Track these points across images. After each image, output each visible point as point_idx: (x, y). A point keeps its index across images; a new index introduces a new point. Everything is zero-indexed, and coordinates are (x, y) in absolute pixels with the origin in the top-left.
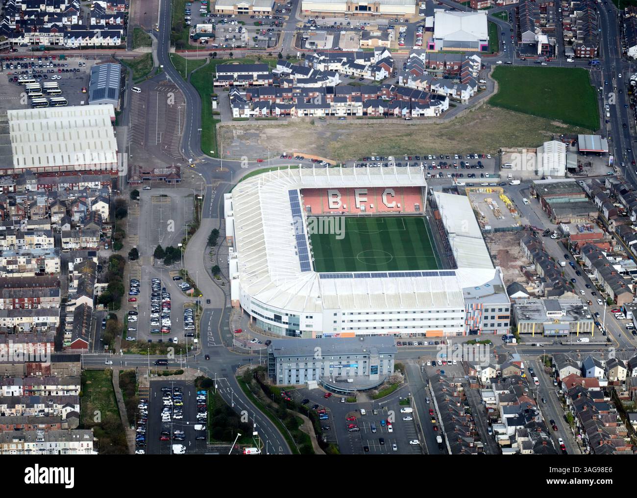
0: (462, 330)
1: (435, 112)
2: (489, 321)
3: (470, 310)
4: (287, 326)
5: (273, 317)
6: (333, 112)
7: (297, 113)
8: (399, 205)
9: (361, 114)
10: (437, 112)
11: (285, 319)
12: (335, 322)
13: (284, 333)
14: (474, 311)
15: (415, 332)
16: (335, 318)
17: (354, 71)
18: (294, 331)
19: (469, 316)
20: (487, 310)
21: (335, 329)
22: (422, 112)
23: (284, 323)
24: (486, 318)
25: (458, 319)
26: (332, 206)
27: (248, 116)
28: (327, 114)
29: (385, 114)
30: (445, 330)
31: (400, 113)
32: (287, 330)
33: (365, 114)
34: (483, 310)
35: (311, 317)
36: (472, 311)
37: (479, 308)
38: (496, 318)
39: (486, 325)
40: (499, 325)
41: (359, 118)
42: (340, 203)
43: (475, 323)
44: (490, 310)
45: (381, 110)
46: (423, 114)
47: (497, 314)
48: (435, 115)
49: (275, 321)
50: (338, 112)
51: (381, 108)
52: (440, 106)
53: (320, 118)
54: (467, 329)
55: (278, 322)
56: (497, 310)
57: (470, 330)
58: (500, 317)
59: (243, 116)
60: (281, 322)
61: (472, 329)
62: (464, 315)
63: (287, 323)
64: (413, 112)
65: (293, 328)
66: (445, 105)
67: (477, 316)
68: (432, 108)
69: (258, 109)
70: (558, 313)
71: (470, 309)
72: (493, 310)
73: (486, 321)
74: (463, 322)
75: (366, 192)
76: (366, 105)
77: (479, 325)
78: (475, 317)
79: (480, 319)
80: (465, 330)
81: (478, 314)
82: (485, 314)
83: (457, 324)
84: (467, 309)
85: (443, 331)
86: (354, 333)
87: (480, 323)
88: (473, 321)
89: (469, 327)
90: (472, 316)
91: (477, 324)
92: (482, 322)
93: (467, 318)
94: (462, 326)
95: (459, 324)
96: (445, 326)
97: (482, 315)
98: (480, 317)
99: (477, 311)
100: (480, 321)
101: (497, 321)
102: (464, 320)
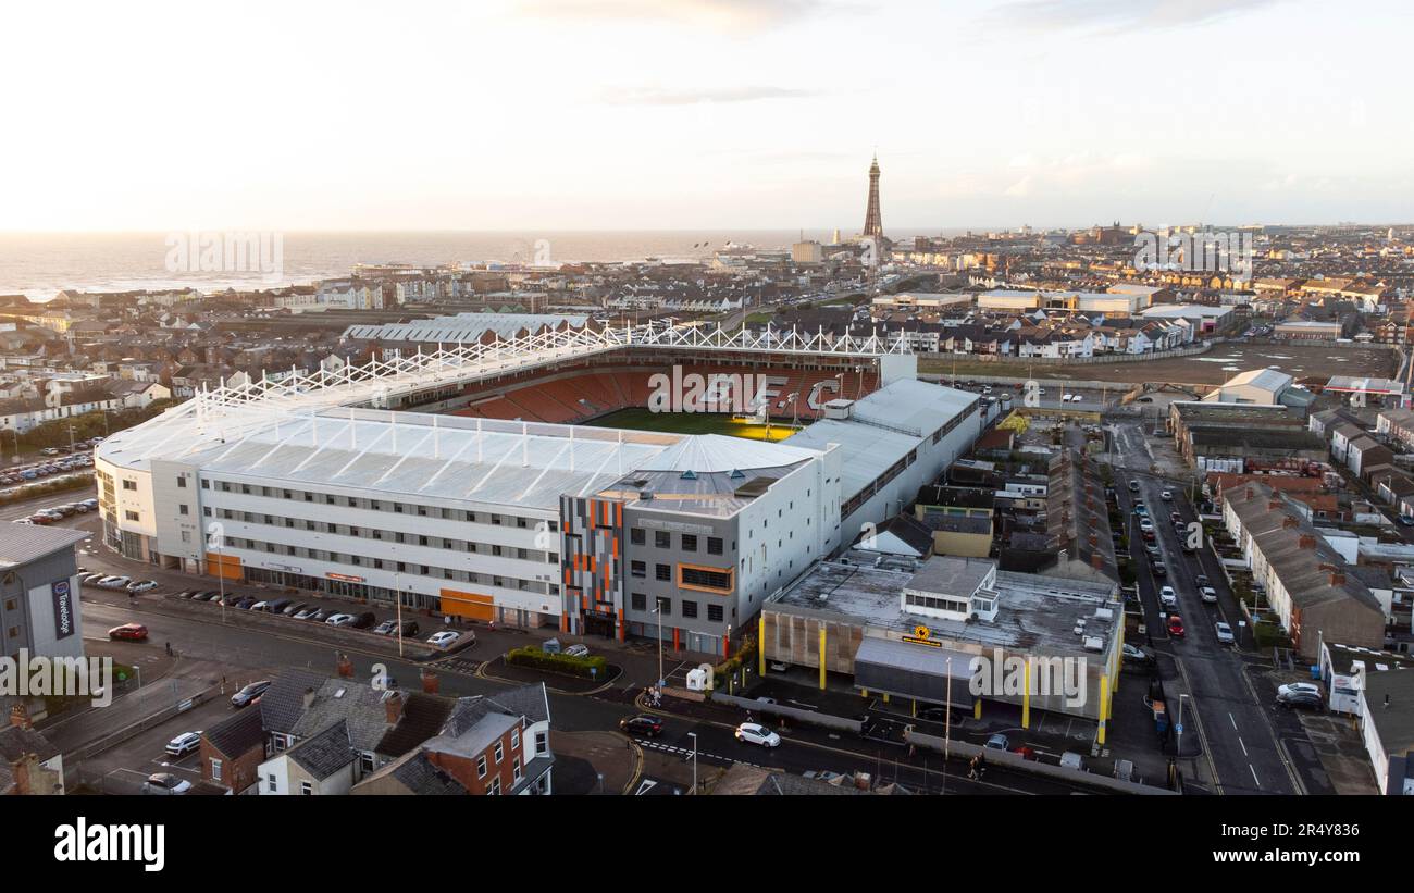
0: (555, 606)
1: (1060, 352)
2: (652, 587)
3: (578, 525)
9: (936, 350)
10: (1064, 352)
14: (593, 534)
19: (576, 552)
20: (638, 536)
22: (1038, 352)
24: (639, 567)
25: (538, 556)
29: (975, 351)
30: (499, 598)
31: (999, 350)
33: (942, 350)
34: (626, 535)
36: (583, 532)
37: (610, 524)
38: (677, 574)
39: (639, 601)
40: (690, 609)
41: (932, 354)
43: (599, 584)
44: (651, 539)
45: (968, 345)
46: (1040, 355)
47: (678, 559)
48: (1060, 356)
51: (968, 341)
52: (1072, 344)
54: (571, 607)
56: (676, 542)
57: (583, 611)
58: (690, 576)
61: (588, 605)
64: (1022, 350)
66: (1083, 348)
67: (604, 557)
68: (1056, 345)
70: (953, 606)
71: (578, 521)
72: (663, 539)
73: (636, 585)
74: (555, 574)
76: (944, 338)
77: (612, 596)
78: (598, 559)
79: (615, 572)
80: (565, 610)
81: (608, 550)
82: (634, 552)
83: (538, 577)
84: (567, 519)
85: (490, 599)
86: (238, 559)
87: (616, 589)
88: (590, 574)
89: (577, 598)
90: (585, 552)
91: (607, 593)
92: (621, 585)
93: (568, 557)
94: (553, 589)
95: (543, 580)
96: (498, 582)
97: (621, 553)
98: (616, 562)
99: (602, 533)
100: (616, 581)
101: (679, 589)
102: (559, 567)
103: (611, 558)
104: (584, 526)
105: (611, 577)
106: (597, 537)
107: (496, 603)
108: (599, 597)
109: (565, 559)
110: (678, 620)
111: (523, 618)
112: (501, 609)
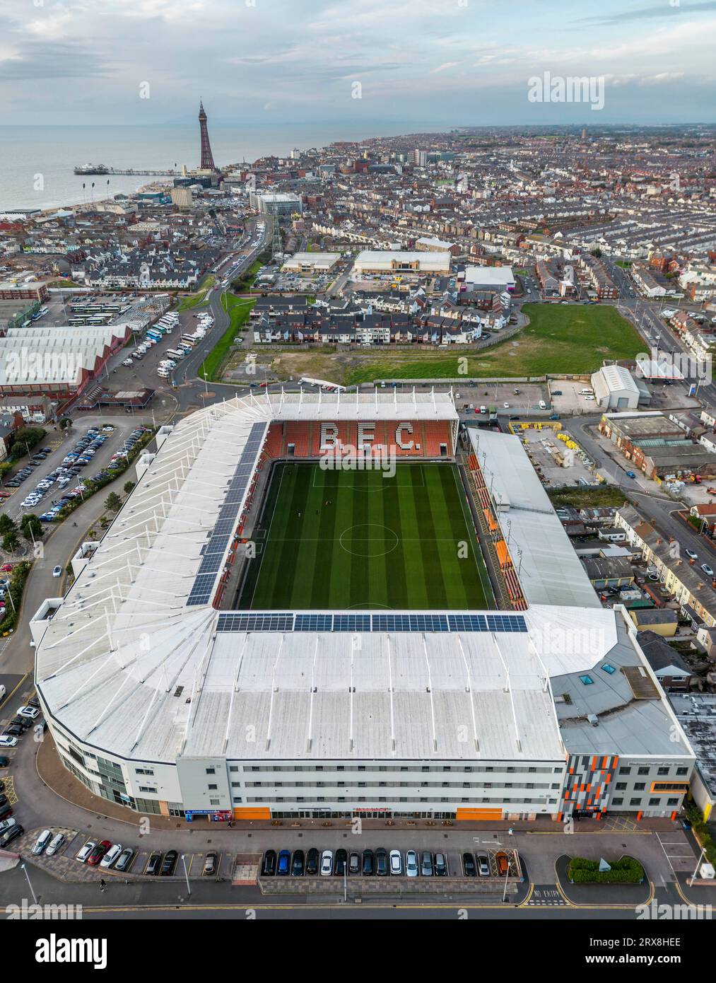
0: (553, 810)
1: (467, 338)
2: (629, 794)
3: (581, 769)
4: (98, 779)
6: (359, 338)
7: (320, 338)
8: (418, 446)
9: (388, 341)
12: (213, 787)
14: (592, 773)
15: (427, 810)
16: (212, 779)
17: (388, 306)
19: (576, 782)
20: (625, 771)
22: (453, 339)
24: (621, 786)
25: (543, 786)
27: (270, 341)
28: (353, 341)
29: (414, 340)
30: (506, 808)
31: (430, 339)
32: (101, 786)
33: (393, 340)
34: (617, 771)
35: (150, 773)
36: (585, 774)
37: (607, 766)
38: (649, 786)
39: (616, 801)
40: (654, 801)
41: (386, 344)
43: (591, 797)
44: (634, 771)
45: (409, 336)
46: (454, 341)
47: (652, 778)
48: (467, 340)
50: (364, 338)
51: (409, 334)
52: (473, 332)
53: (345, 344)
54: (566, 808)
56: (654, 771)
57: (575, 810)
58: (659, 786)
59: (264, 341)
61: (579, 808)
62: (561, 779)
63: (96, 774)
64: (444, 339)
66: (477, 332)
67: (598, 784)
68: (464, 334)
69: (279, 333)
71: (581, 767)
72: (644, 771)
73: (618, 794)
74: (557, 794)
75: (373, 426)
76: (393, 332)
77: (599, 802)
78: (593, 785)
79: (605, 789)
80: (561, 811)
81: (602, 779)
82: (620, 778)
83: (541, 796)
84: (572, 766)
85: (501, 810)
86: (268, 808)
87: (604, 798)
88: (585, 793)
89: (572, 805)
90: (583, 782)
91: (596, 800)
92: (607, 796)
93: (569, 785)
94: (552, 801)
95: (545, 797)
96: (506, 800)
97: (611, 780)
98: (606, 786)
99: (599, 772)
100: (605, 794)
101: (649, 793)
102: (561, 790)
103: (603, 784)
104: (585, 769)
105: (601, 793)
106: (594, 774)
107: (504, 811)
108: (589, 803)
109: (566, 786)
110: (644, 807)
111: (524, 817)
112: (507, 814)
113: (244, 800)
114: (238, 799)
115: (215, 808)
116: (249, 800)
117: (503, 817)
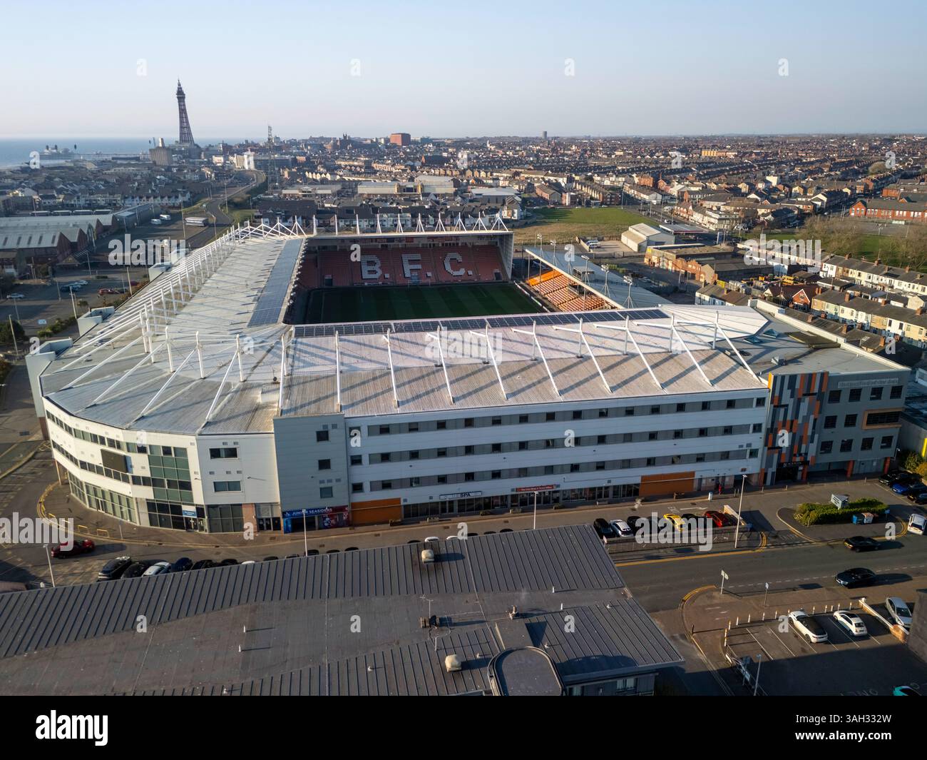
0: (755, 467)
2: (840, 433)
3: (787, 397)
4: (147, 493)
5: (98, 461)
11: (140, 465)
12: (324, 464)
13: (142, 519)
14: (799, 402)
15: (604, 483)
16: (324, 450)
18: (177, 509)
19: (781, 419)
20: (835, 396)
21: (326, 492)
23: (136, 481)
24: (831, 422)
25: (743, 429)
26: (366, 275)
30: (700, 470)
32: (151, 505)
34: (827, 397)
35: (232, 453)
37: (816, 390)
38: (862, 420)
39: (826, 447)
40: (868, 444)
42: (380, 273)
43: (798, 440)
44: (845, 397)
47: (865, 407)
49: (108, 474)
54: (769, 463)
55: (117, 477)
56: (866, 395)
57: (780, 465)
58: (872, 419)
60: (125, 479)
61: (785, 459)
62: (764, 415)
63: (146, 481)
65: (173, 496)
67: (806, 420)
71: (787, 393)
72: (856, 395)
73: (828, 434)
74: (757, 441)
77: (807, 448)
78: (800, 421)
79: (814, 428)
80: (764, 467)
81: (810, 412)
82: (831, 409)
83: (741, 446)
84: (777, 394)
85: (693, 474)
86: (399, 500)
87: (812, 442)
88: (790, 434)
89: (776, 456)
90: (789, 418)
91: (804, 446)
92: (816, 436)
93: (773, 423)
94: (753, 453)
95: (745, 448)
96: (700, 458)
97: (820, 412)
98: (815, 420)
99: (807, 399)
100: (813, 434)
101: (862, 430)
102: (762, 434)
103: (812, 417)
104: (792, 396)
105: (809, 433)
106: (802, 404)
107: (697, 476)
108: (795, 451)
109: (769, 427)
110: (857, 454)
111: (720, 480)
112: (701, 480)
113: (367, 487)
114: (358, 488)
115: (328, 503)
116: (374, 486)
117: (696, 485)
